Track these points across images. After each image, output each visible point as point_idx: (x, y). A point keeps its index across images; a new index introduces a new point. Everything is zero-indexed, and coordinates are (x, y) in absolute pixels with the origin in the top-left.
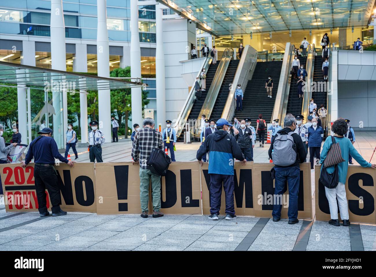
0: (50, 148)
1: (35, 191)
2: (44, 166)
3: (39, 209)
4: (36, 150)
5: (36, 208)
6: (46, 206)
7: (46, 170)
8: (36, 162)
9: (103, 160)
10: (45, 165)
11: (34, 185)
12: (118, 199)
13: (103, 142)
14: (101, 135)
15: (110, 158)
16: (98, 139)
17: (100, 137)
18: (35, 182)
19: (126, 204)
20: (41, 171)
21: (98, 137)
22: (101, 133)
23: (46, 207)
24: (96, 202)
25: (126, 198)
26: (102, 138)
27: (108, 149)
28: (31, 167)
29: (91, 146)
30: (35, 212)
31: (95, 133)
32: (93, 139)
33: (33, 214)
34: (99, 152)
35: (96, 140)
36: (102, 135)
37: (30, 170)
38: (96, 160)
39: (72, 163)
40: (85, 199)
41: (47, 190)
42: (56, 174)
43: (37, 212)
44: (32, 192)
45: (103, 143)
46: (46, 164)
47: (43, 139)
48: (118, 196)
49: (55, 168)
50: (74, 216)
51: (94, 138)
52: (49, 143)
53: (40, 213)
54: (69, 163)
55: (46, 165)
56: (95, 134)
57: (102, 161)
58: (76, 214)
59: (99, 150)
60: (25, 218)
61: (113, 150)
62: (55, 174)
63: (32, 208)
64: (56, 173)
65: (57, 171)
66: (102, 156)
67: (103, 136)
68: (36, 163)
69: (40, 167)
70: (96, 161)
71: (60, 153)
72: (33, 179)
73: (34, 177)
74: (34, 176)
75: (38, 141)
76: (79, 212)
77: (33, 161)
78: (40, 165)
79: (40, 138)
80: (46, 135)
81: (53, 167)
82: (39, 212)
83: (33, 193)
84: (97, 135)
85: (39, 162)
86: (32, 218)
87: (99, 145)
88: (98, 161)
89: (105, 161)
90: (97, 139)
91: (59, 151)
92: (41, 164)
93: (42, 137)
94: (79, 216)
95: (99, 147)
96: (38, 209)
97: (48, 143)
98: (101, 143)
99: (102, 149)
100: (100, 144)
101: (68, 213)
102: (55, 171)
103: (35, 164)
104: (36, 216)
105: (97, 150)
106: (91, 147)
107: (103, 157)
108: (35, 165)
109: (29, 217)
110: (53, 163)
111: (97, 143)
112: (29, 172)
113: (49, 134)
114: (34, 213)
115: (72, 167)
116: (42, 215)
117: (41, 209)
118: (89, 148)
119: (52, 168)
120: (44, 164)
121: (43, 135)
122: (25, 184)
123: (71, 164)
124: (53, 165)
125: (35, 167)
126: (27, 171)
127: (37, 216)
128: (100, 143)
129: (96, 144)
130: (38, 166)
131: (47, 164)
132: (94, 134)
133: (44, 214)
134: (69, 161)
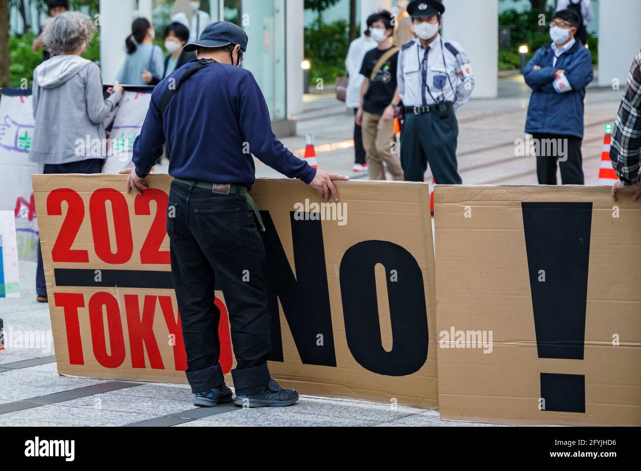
0: (238, 119)
1: (171, 293)
2: (210, 193)
3: (187, 371)
4: (180, 120)
5: (178, 368)
6: (217, 363)
7: (218, 209)
8: (179, 171)
9: (461, 175)
10: (215, 187)
11: (167, 268)
12: (541, 355)
13: (462, 96)
14: (457, 61)
15: (492, 168)
16: (440, 82)
17: (450, 70)
18: (173, 257)
19: (579, 380)
20: (196, 211)
21: (443, 69)
22: (455, 52)
23: (220, 369)
24: (436, 359)
25: (578, 354)
26: (460, 74)
27: (483, 125)
28: (157, 194)
29: (410, 109)
30: (172, 385)
31: (426, 53)
32: (417, 77)
33: (165, 393)
34: (444, 136)
35: (430, 82)
36: (459, 63)
37: (153, 205)
38: (428, 173)
39: (330, 184)
40: (387, 343)
41: (219, 295)
42: (259, 227)
43: (181, 386)
44: (160, 297)
45: (466, 101)
46: (218, 183)
47: (206, 76)
48: (538, 340)
49: (255, 201)
50: (337, 414)
51: (424, 74)
52: (233, 92)
53: (195, 390)
54: (317, 181)
55: (220, 187)
56: (431, 55)
57: (458, 180)
58: (347, 409)
59: (445, 131)
60: (133, 405)
61: (506, 131)
62: (255, 229)
63: (162, 367)
64: (261, 222)
65: (266, 215)
66: (459, 159)
67: (463, 69)
68: (176, 177)
69: (192, 193)
70: (428, 178)
71: (278, 139)
72: (165, 246)
73: (169, 235)
74: (167, 234)
75: (187, 82)
76: (356, 398)
77: (161, 169)
78: (194, 187)
79: (195, 71)
80: (220, 58)
81: (248, 196)
82: (188, 387)
83: (165, 301)
84: (439, 61)
85: (189, 174)
86: (161, 408)
87: (443, 108)
88: (439, 179)
89: (469, 180)
90: (435, 77)
91: (274, 129)
92: (196, 180)
93: (204, 64)
94: (359, 417)
95: (444, 117)
96: (183, 373)
97: (228, 92)
98: (456, 99)
99: (461, 127)
100: (449, 105)
101: (302, 398)
102: (254, 215)
103: (173, 179)
104: (177, 403)
105: (433, 126)
106: (408, 116)
107: (462, 163)
108: (173, 185)
109: (150, 404)
110: (248, 181)
111: (435, 95)
112: (148, 213)
113: (229, 49)
114: (169, 390)
115: (331, 199)
116: (202, 401)
117: (197, 372)
118: (399, 121)
119: (244, 200)
120: (211, 182)
121: (207, 57)
122: (135, 263)
123: (326, 189)
124: (249, 189)
125: (171, 192)
126: (142, 209)
127: (181, 401)
128: (449, 97)
129: (430, 101)
130: (184, 189)
131: (224, 183)
132: (422, 57)
133: (210, 395)
134: (319, 172)
